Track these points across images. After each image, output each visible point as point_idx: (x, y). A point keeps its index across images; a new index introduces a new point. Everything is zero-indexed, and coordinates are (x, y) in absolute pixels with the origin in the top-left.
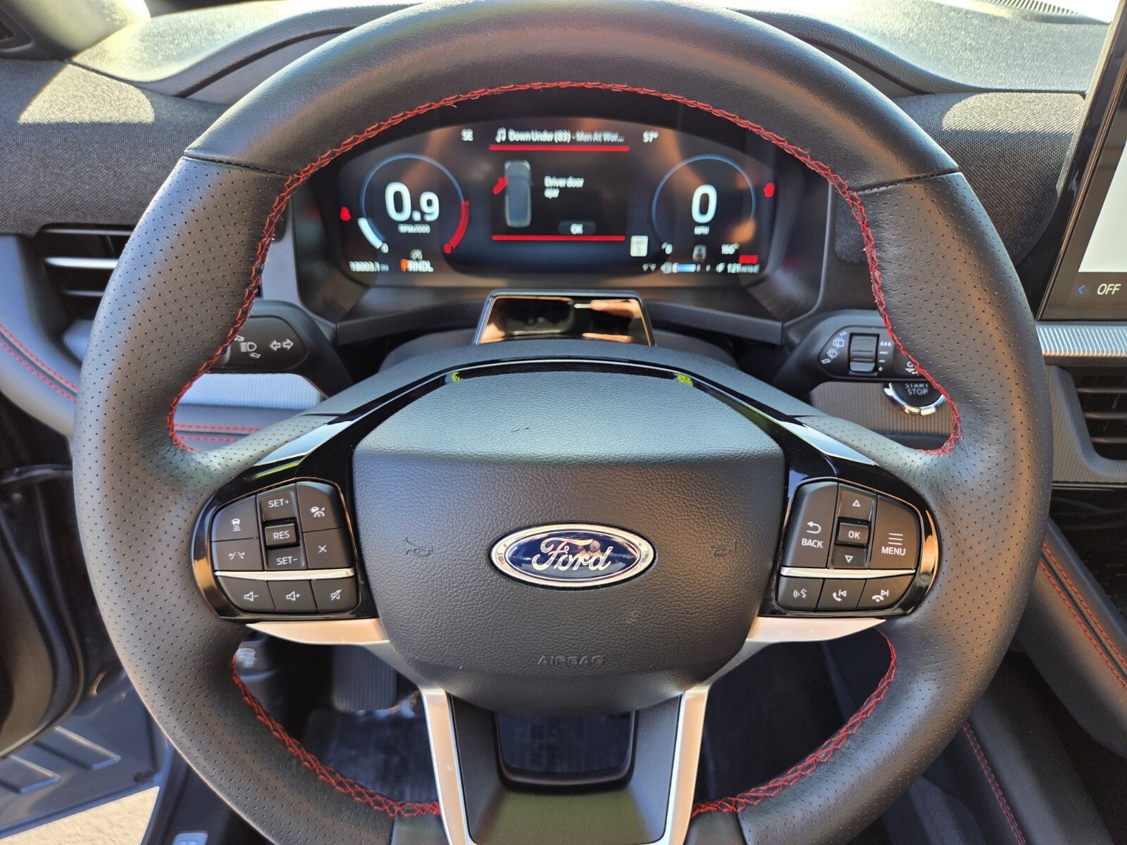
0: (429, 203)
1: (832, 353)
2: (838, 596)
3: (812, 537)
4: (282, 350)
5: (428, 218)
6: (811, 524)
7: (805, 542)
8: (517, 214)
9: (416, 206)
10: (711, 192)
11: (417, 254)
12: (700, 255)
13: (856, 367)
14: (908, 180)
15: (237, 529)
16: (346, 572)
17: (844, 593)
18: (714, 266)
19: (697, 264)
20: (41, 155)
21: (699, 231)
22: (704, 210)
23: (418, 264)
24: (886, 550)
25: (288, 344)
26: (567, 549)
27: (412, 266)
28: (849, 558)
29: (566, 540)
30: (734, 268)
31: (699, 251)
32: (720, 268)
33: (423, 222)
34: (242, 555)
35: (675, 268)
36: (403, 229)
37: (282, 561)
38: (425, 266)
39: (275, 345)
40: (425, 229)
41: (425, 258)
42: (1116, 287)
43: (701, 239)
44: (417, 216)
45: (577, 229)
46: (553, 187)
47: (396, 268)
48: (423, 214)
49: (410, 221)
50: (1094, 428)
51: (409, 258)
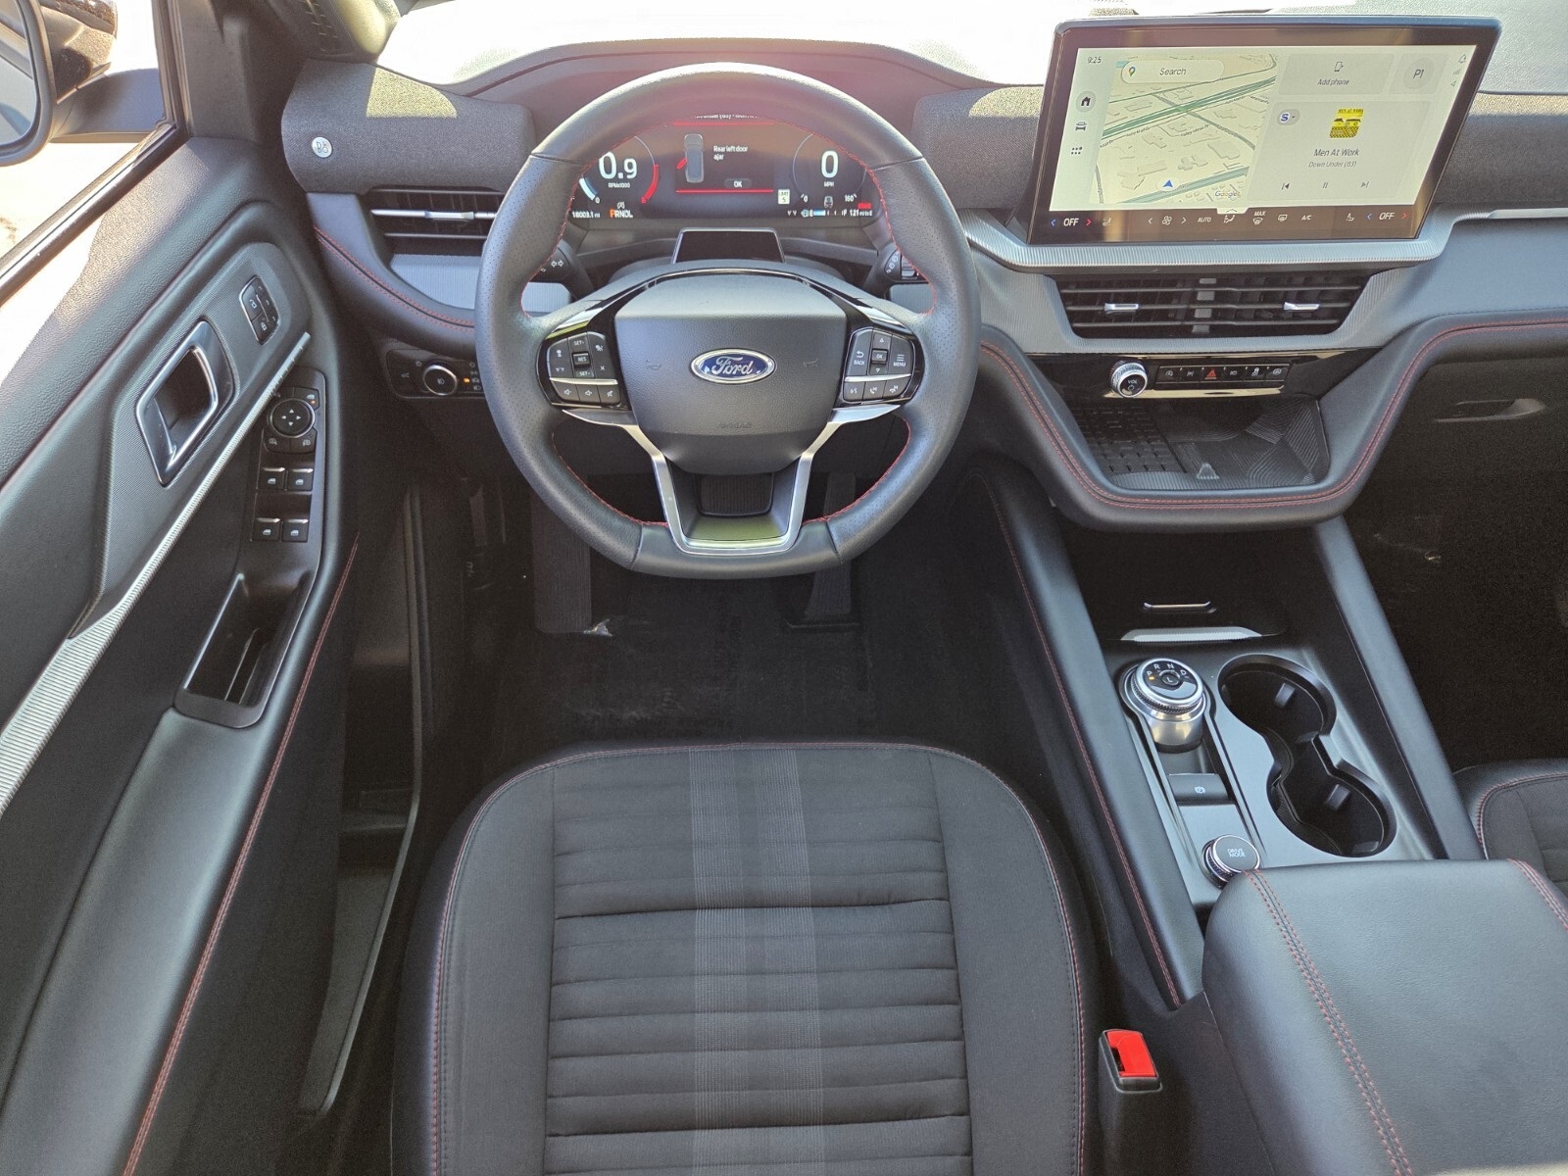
0: (630, 166)
1: (891, 266)
2: (873, 391)
3: (860, 359)
4: (557, 266)
5: (629, 177)
6: (859, 352)
7: (856, 362)
8: (695, 175)
9: (620, 169)
10: (834, 155)
11: (622, 204)
12: (828, 203)
13: (905, 274)
14: (893, 164)
15: (560, 356)
16: (615, 382)
17: (876, 389)
18: (839, 212)
19: (826, 210)
20: (383, 140)
21: (827, 184)
22: (830, 170)
23: (622, 213)
24: (895, 364)
25: (561, 263)
26: (730, 363)
27: (618, 214)
28: (878, 370)
29: (729, 358)
30: (855, 213)
31: (828, 200)
32: (845, 212)
33: (625, 180)
34: (563, 369)
35: (812, 213)
36: (611, 185)
37: (582, 374)
38: (627, 214)
39: (554, 264)
40: (627, 185)
41: (626, 208)
42: (1076, 220)
43: (829, 191)
44: (621, 176)
45: (738, 184)
46: (719, 152)
47: (606, 215)
48: (625, 174)
49: (616, 180)
50: (1072, 317)
51: (616, 208)
